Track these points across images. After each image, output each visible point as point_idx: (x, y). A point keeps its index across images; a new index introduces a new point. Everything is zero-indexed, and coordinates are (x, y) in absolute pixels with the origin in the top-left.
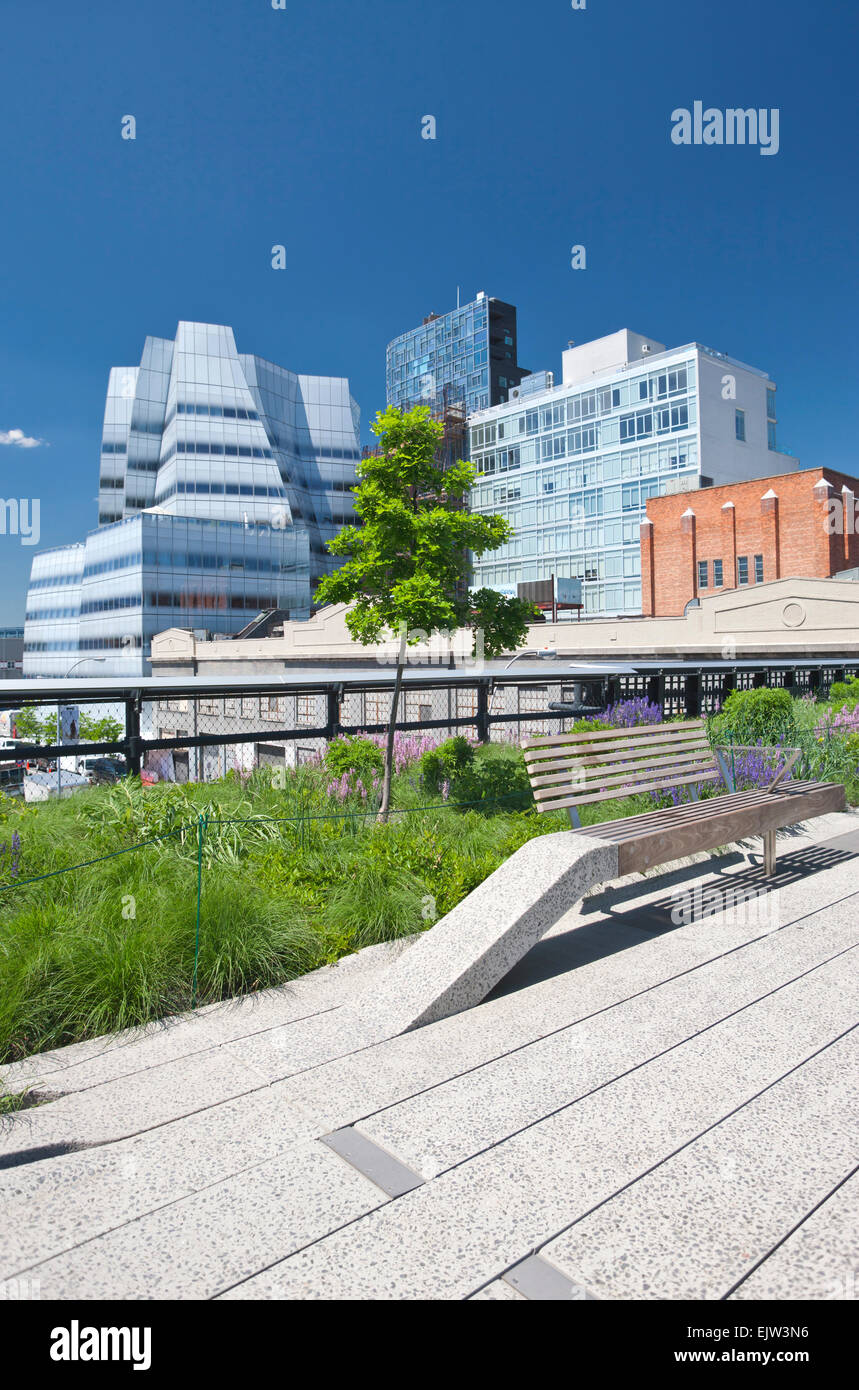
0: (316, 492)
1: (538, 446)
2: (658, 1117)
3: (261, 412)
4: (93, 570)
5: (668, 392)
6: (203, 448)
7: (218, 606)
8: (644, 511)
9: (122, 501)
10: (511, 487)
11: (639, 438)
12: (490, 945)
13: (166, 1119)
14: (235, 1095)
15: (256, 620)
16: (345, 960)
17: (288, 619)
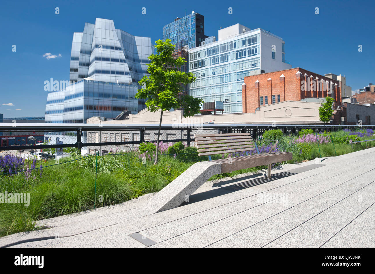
0: (141, 74)
1: (210, 60)
2: (225, 230)
3: (123, 48)
4: (68, 98)
5: (251, 44)
6: (104, 59)
7: (108, 110)
8: (243, 81)
9: (77, 76)
10: (202, 73)
11: (242, 58)
12: (182, 190)
13: (84, 232)
14: (105, 226)
15: (121, 114)
16: (140, 197)
17: (131, 114)
